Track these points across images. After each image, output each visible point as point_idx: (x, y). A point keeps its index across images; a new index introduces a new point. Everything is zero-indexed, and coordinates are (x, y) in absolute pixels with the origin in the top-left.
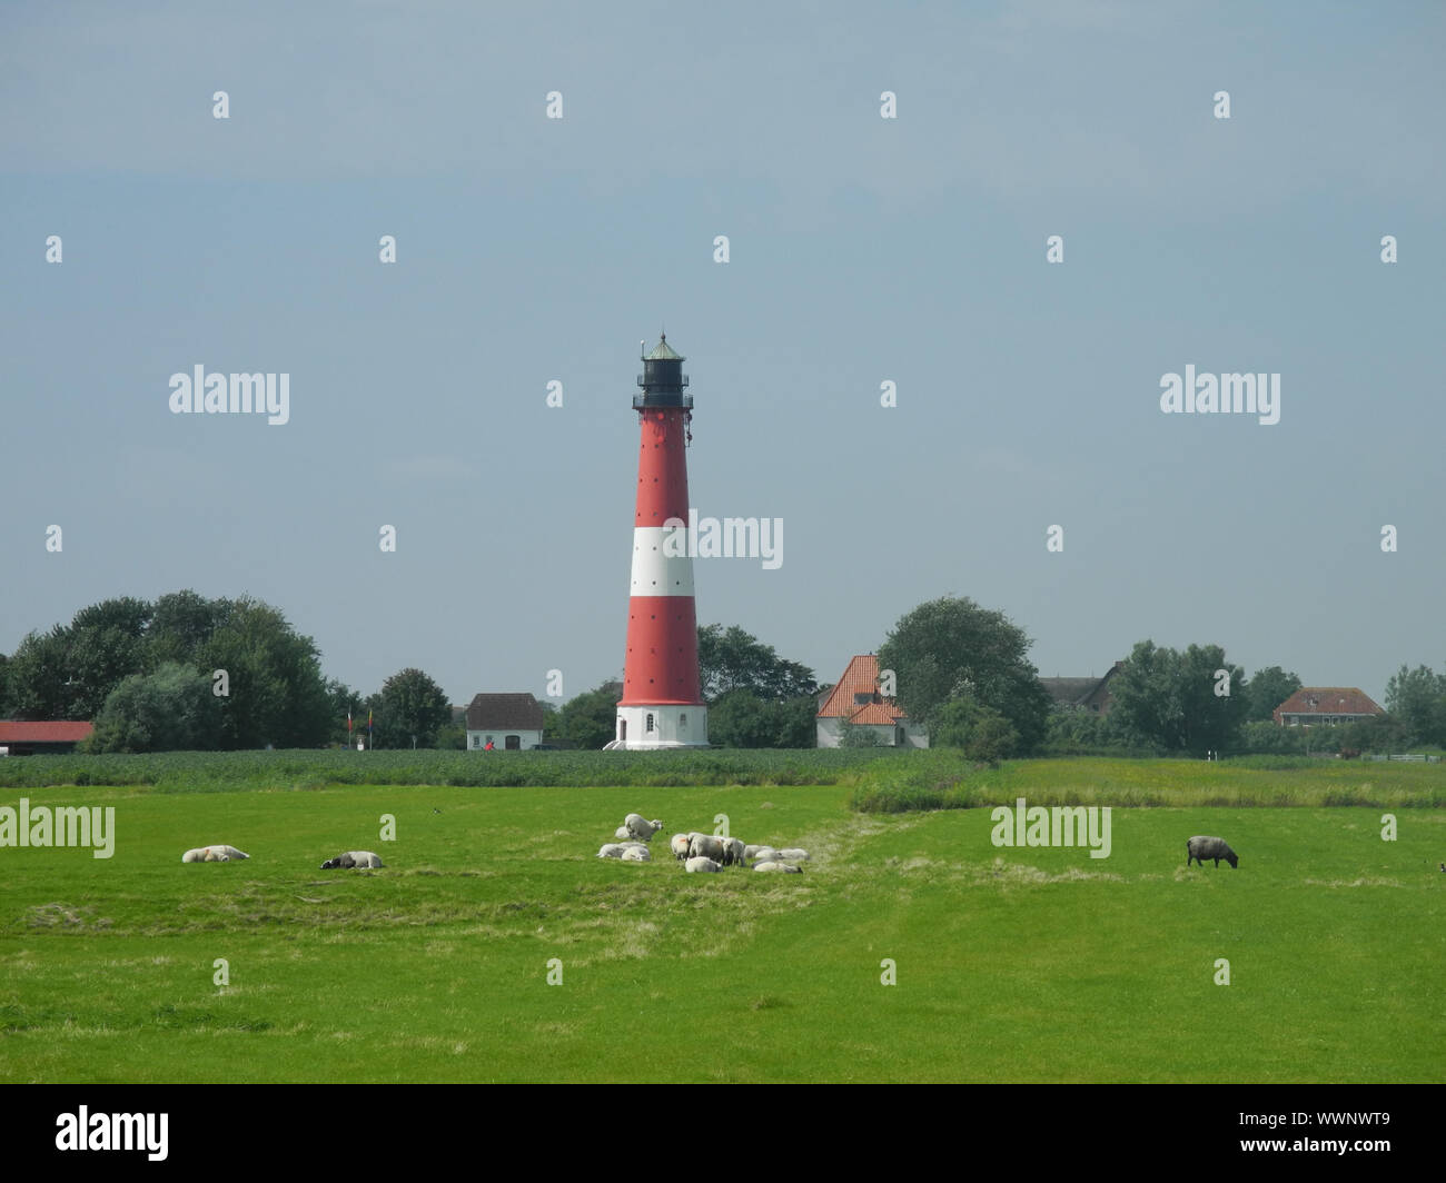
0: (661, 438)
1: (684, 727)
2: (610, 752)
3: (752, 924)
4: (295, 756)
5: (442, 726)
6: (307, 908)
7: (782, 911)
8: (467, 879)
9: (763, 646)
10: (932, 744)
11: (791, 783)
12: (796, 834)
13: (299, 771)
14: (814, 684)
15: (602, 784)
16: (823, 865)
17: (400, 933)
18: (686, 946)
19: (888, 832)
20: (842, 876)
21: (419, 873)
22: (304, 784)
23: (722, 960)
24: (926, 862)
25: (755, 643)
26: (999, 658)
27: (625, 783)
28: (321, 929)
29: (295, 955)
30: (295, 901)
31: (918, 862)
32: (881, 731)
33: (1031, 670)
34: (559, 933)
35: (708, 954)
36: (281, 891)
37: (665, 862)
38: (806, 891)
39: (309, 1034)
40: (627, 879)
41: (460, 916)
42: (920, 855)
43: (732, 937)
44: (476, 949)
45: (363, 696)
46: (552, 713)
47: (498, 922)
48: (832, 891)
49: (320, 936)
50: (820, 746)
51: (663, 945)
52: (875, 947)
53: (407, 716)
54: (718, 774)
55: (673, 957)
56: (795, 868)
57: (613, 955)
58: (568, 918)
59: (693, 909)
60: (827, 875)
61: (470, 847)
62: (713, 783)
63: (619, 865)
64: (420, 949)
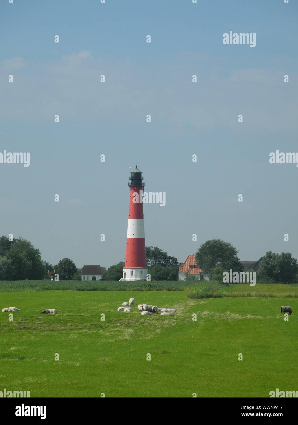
1: (142, 274)
2: (121, 281)
3: (160, 330)
4: (34, 282)
5: (74, 274)
6: (36, 325)
7: (168, 326)
8: (81, 317)
9: (164, 252)
10: (210, 279)
11: (171, 290)
12: (172, 305)
13: (34, 286)
14: (178, 263)
15: (119, 290)
16: (179, 313)
17: (62, 332)
18: (141, 336)
19: (198, 304)
20: (185, 317)
21: (68, 315)
22: (36, 290)
23: (151, 340)
24: (208, 312)
25: (162, 251)
26: (229, 256)
27: (125, 290)
28: (40, 331)
29: (33, 338)
30: (33, 323)
31: (206, 313)
32: (197, 276)
33: (238, 259)
34: (106, 332)
35: (147, 338)
36: (29, 320)
37: (136, 312)
38: (175, 320)
39: (36, 361)
40: (125, 317)
41: (79, 327)
42: (206, 311)
43: (154, 333)
44: (83, 336)
45: (53, 265)
46: (105, 270)
47: (89, 329)
48: (182, 321)
49: (40, 332)
50: (179, 280)
51: (135, 335)
52: (194, 336)
53: (65, 271)
54: (151, 288)
55: (138, 339)
56: (172, 314)
57: (121, 338)
58: (109, 328)
59: (143, 325)
60: (181, 316)
61: (82, 308)
62: (149, 290)
63: (123, 313)
64: (67, 336)
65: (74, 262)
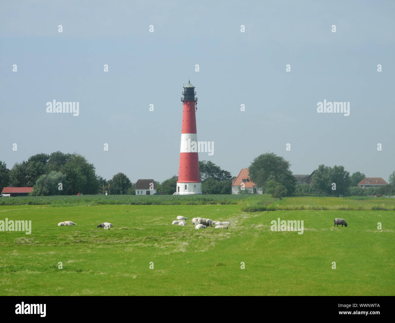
0: (189, 109)
1: (195, 189)
2: (175, 195)
3: (214, 243)
4: (89, 197)
5: (129, 188)
6: (92, 238)
7: (222, 239)
8: (136, 230)
9: (217, 166)
10: (263, 193)
11: (225, 204)
12: (226, 218)
13: (89, 201)
14: (231, 176)
15: (172, 204)
16: (234, 226)
17: (118, 245)
18: (196, 249)
19: (252, 217)
20: (239, 229)
21: (123, 229)
22: (91, 204)
23: (206, 253)
24: (262, 225)
25: (215, 165)
26: (282, 169)
27: (179, 204)
28: (96, 244)
29: (89, 251)
30: (89, 236)
31: (260, 226)
32: (250, 190)
33: (290, 172)
34: (161, 245)
35: (202, 251)
36: (85, 234)
37: (190, 226)
38: (229, 233)
39: (93, 273)
40: (180, 230)
41: (134, 240)
42: (260, 224)
43: (209, 246)
44: (139, 250)
45: (107, 180)
46: (159, 185)
47: (145, 242)
48: (236, 234)
49: (96, 246)
50: (233, 194)
51: (190, 248)
52: (248, 249)
53: (119, 185)
54: (205, 202)
55: (193, 252)
56: (226, 227)
57: (176, 251)
58: (164, 241)
59: (198, 239)
60: (235, 229)
61: (137, 222)
62: (203, 204)
63: (178, 226)
64: (123, 250)
65: (128, 177)
